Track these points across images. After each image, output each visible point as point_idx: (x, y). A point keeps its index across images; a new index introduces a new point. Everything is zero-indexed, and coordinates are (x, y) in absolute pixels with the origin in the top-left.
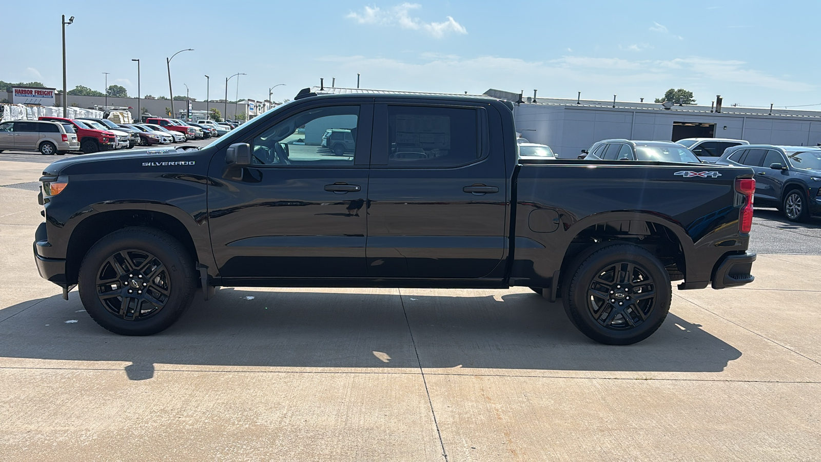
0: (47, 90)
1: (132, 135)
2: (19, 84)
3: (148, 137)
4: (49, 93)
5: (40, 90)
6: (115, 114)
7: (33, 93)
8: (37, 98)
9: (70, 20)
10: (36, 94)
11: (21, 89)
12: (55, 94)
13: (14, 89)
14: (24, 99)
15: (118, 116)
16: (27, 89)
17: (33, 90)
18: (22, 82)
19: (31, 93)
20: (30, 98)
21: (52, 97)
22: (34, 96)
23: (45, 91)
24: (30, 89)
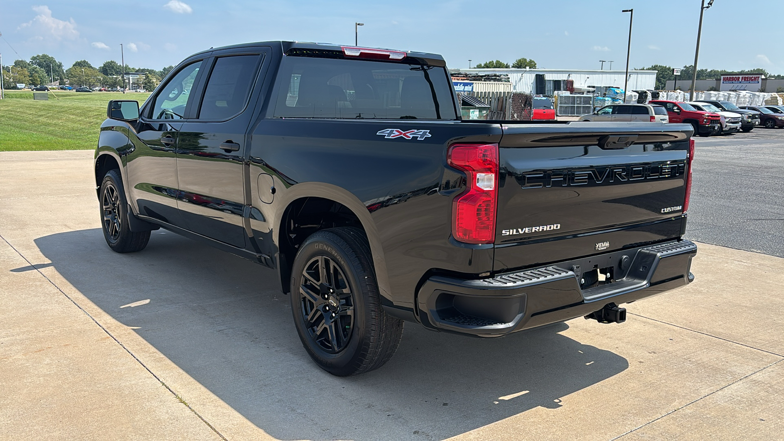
0: (754, 76)
1: (749, 117)
2: (740, 72)
3: (778, 119)
4: (755, 78)
5: (747, 76)
6: (773, 96)
7: (740, 80)
8: (742, 84)
9: (708, 4)
10: (743, 80)
11: (729, 76)
12: (762, 79)
13: (722, 77)
14: (730, 86)
15: (777, 97)
16: (734, 76)
17: (741, 77)
18: (743, 70)
19: (738, 80)
20: (736, 85)
21: (758, 82)
22: (740, 82)
23: (752, 77)
24: (737, 76)
